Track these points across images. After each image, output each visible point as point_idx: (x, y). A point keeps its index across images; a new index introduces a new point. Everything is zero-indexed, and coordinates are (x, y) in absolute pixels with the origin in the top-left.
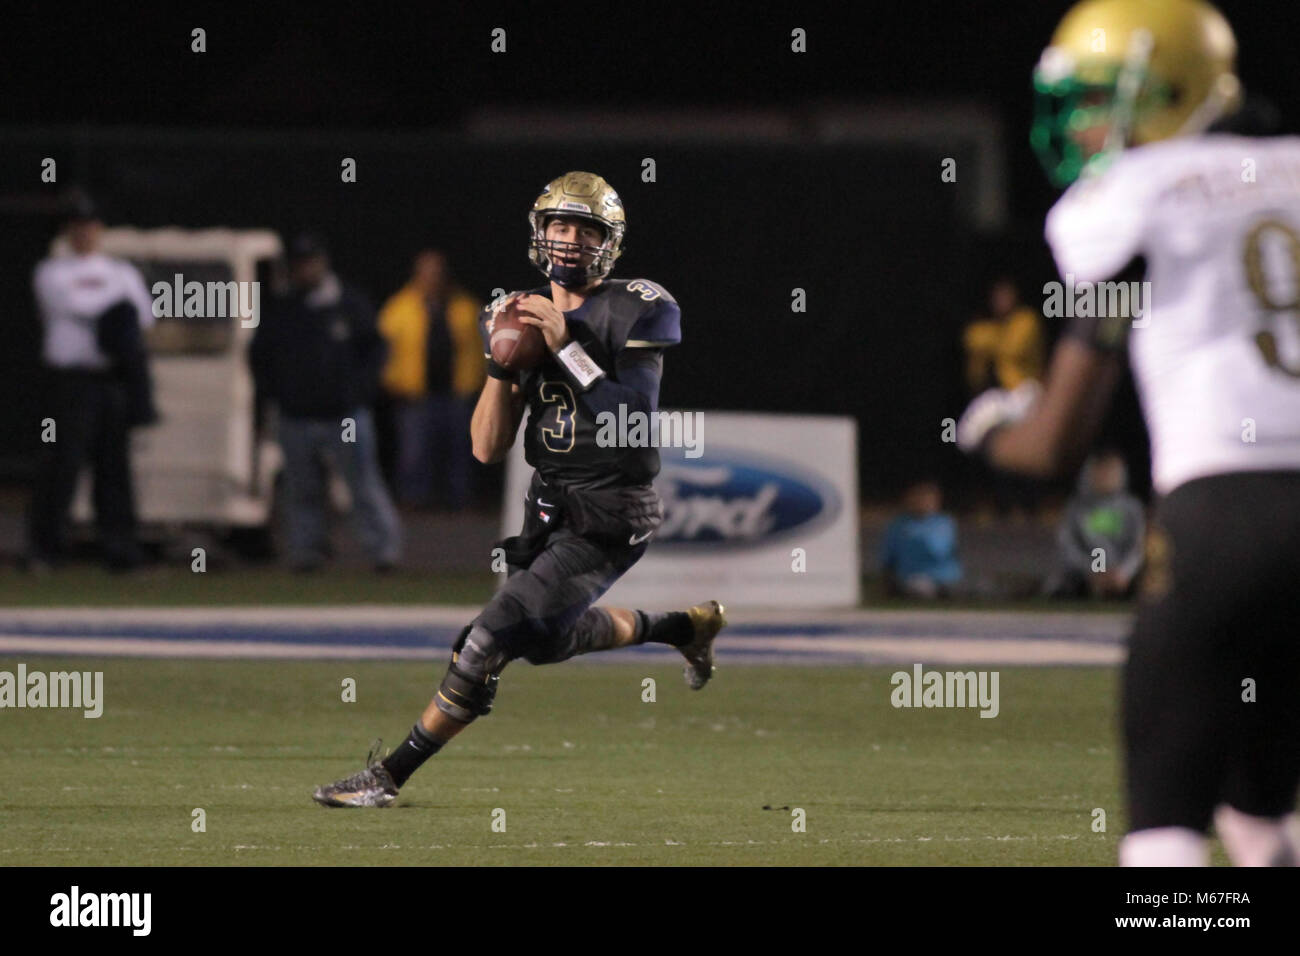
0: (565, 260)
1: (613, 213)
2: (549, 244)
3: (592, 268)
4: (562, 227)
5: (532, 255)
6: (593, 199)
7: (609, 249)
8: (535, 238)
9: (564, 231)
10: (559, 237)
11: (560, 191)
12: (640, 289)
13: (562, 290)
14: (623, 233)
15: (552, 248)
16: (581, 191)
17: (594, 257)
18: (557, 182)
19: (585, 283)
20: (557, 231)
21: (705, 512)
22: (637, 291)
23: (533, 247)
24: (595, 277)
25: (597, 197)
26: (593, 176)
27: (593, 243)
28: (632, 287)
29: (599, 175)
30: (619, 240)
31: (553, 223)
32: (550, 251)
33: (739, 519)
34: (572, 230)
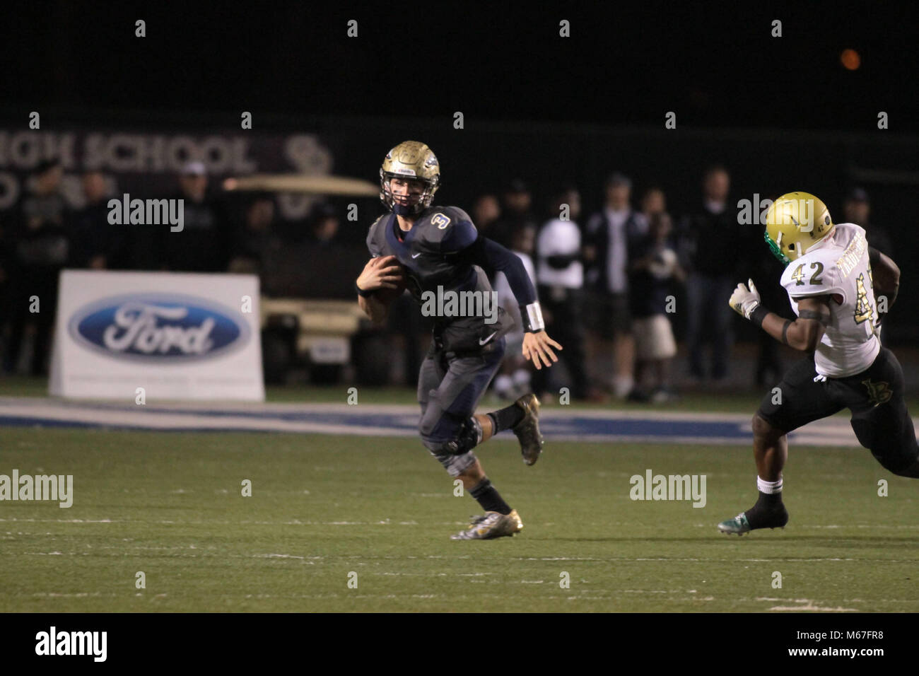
0: (402, 201)
11: (397, 160)
12: (437, 222)
16: (410, 160)
21: (172, 336)
25: (419, 164)
31: (394, 180)
33: (192, 341)
34: (406, 185)
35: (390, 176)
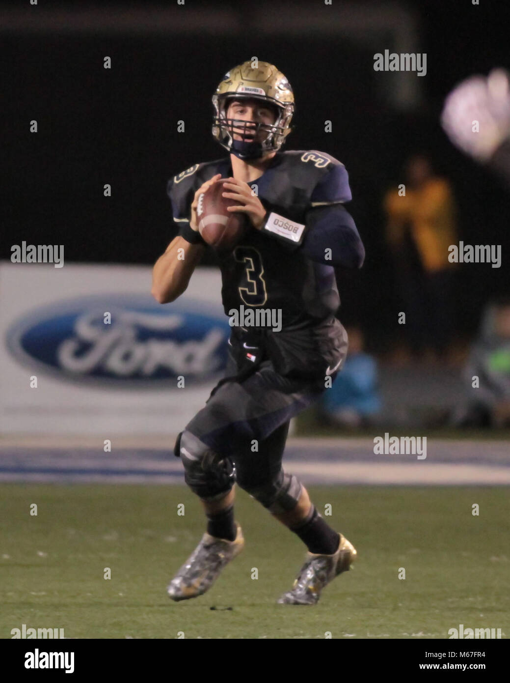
0: (244, 136)
1: (284, 96)
2: (230, 123)
3: (267, 143)
4: (240, 109)
5: (215, 132)
6: (267, 83)
7: (281, 126)
8: (217, 117)
9: (243, 112)
10: (238, 117)
11: (238, 76)
12: (313, 159)
13: (241, 162)
14: (292, 113)
15: (232, 126)
16: (257, 77)
17: (268, 133)
18: (236, 70)
19: (261, 156)
20: (236, 112)
21: (161, 353)
22: (310, 161)
23: (216, 125)
24: (270, 150)
25: (271, 82)
26: (267, 64)
27: (267, 121)
28: (305, 158)
29: (272, 63)
30: (289, 119)
31: (232, 104)
32: (230, 129)
33: (189, 358)
34: (249, 110)
35: (228, 100)
